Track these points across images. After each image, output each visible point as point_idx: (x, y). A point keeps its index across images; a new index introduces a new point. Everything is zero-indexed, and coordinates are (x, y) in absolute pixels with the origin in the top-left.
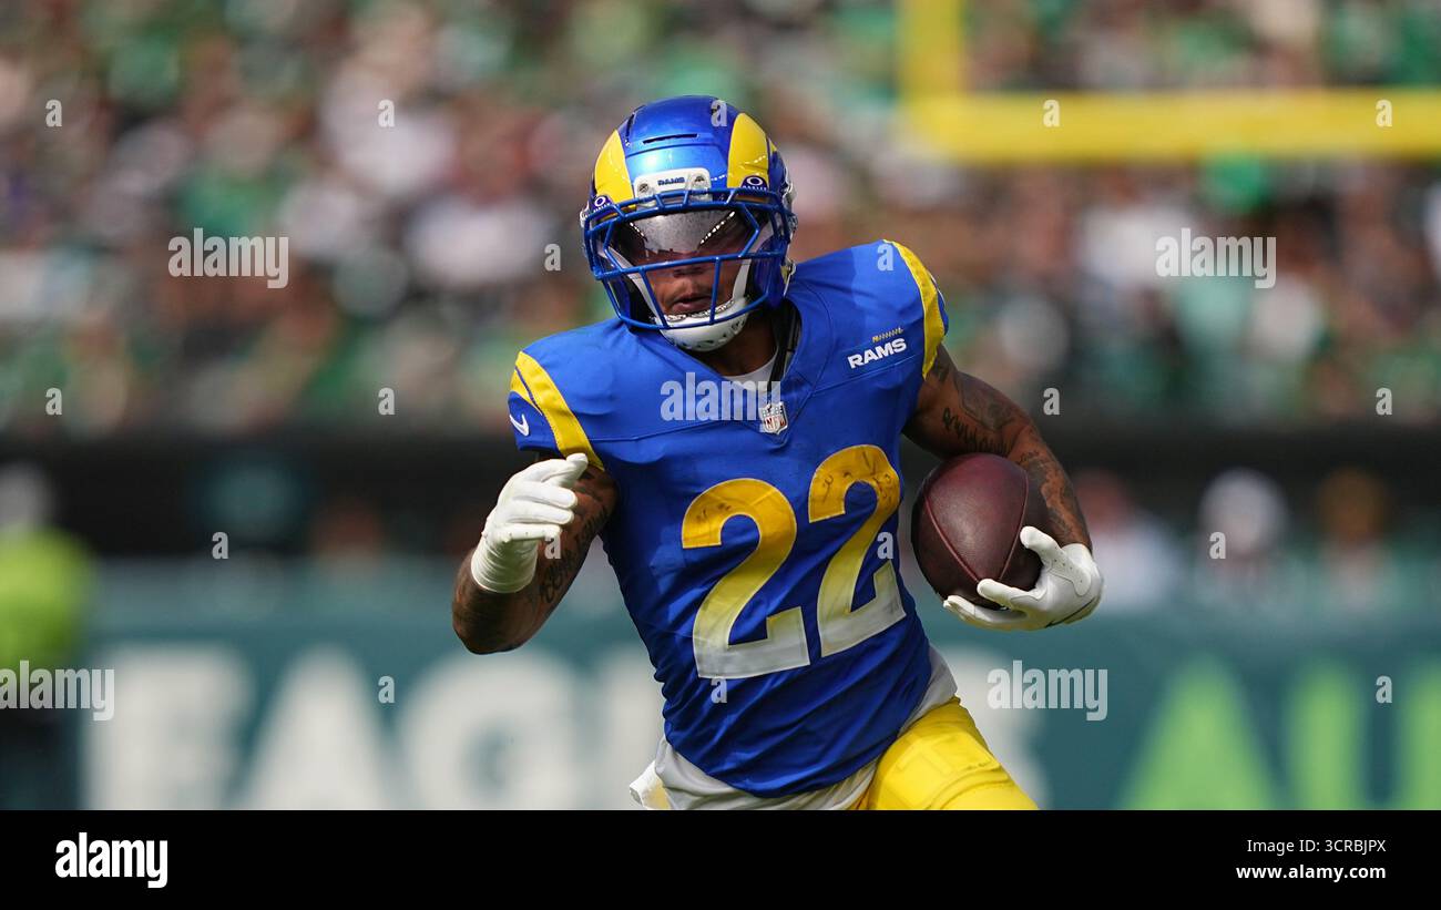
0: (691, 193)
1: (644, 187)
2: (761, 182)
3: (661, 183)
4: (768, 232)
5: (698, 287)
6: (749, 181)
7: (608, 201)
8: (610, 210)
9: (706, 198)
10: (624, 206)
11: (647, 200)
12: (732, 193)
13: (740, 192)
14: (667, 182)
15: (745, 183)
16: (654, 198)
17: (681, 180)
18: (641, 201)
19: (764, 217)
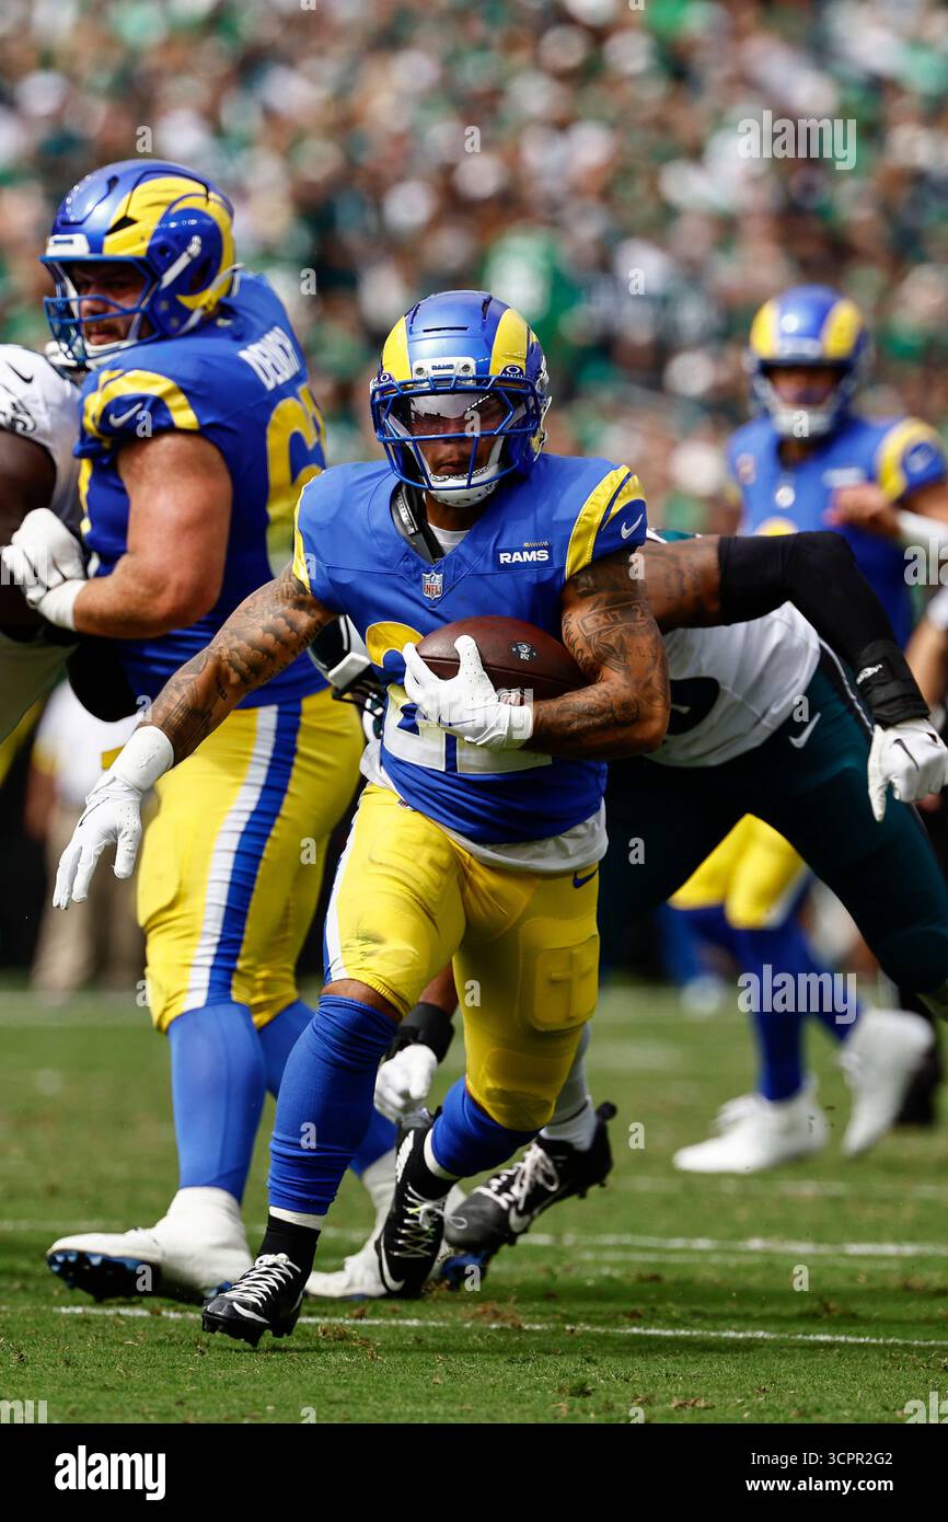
0: (458, 378)
1: (420, 371)
2: (519, 370)
3: (434, 368)
4: (522, 412)
5: (461, 454)
6: (508, 369)
7: (390, 379)
8: (390, 387)
9: (470, 383)
10: (403, 384)
11: (422, 382)
12: (493, 379)
13: (499, 379)
14: (439, 368)
15: (504, 371)
16: (427, 380)
17: (451, 367)
18: (415, 382)
19: (519, 399)
